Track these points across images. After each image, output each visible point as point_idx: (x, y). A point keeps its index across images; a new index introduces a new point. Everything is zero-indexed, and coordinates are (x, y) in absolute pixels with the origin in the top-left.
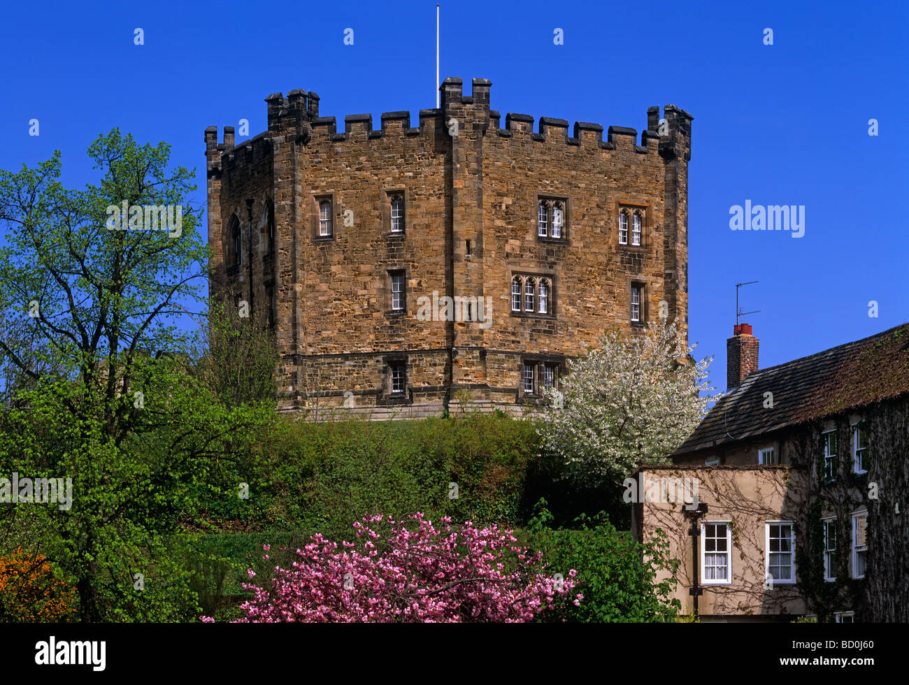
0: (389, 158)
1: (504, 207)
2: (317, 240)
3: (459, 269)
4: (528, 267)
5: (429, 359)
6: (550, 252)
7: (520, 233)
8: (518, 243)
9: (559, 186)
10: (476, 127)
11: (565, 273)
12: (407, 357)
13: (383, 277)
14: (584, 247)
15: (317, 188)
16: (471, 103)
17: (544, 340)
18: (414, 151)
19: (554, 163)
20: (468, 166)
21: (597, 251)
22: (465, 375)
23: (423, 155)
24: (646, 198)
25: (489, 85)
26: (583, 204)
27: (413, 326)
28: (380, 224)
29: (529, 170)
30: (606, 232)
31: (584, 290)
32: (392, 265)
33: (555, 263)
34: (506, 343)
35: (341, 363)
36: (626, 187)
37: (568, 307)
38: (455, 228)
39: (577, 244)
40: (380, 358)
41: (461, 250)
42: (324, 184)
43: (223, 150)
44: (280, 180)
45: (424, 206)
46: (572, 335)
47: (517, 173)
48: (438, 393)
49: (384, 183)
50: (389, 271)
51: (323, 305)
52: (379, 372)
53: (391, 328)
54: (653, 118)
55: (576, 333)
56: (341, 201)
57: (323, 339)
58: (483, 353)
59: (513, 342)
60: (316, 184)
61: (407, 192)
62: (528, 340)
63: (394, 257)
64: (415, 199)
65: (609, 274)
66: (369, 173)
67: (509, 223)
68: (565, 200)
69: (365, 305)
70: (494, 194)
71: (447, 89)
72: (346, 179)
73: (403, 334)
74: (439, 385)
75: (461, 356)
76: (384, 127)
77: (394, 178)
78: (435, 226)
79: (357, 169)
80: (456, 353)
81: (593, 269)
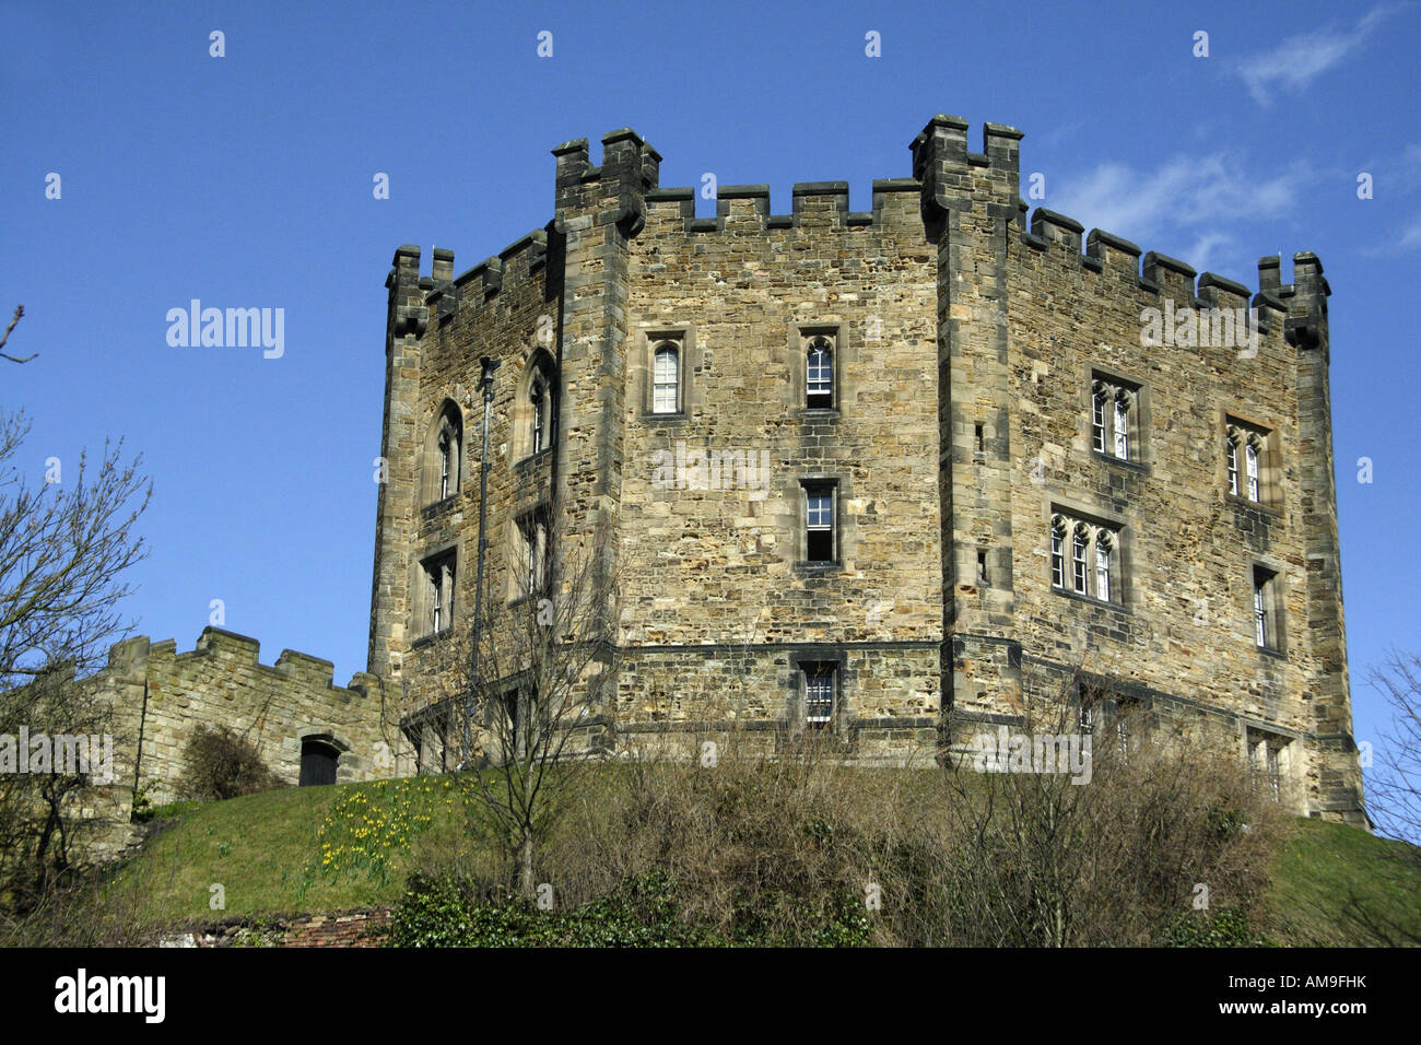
0: (807, 265)
1: (1034, 379)
2: (649, 417)
3: (962, 477)
4: (1079, 500)
5: (892, 661)
6: (1115, 481)
7: (1064, 433)
8: (1060, 451)
9: (1127, 359)
10: (992, 210)
11: (1144, 527)
12: (845, 656)
13: (790, 493)
14: (1174, 482)
15: (654, 317)
16: (985, 165)
17: (1110, 649)
18: (859, 254)
19: (1119, 315)
20: (978, 282)
21: (1193, 493)
22: (981, 695)
23: (880, 263)
24: (1270, 414)
25: (1017, 137)
26: (1168, 402)
27: (855, 592)
28: (787, 390)
29: (1077, 319)
30: (1206, 462)
31: (1175, 566)
32: (811, 470)
33: (1126, 504)
34: (1046, 646)
35: (696, 663)
36: (1236, 386)
37: (1150, 593)
38: (955, 395)
39: (1160, 475)
40: (785, 656)
41: (965, 440)
42: (669, 310)
43: (429, 288)
44: (577, 298)
45: (881, 358)
46: (1159, 649)
47: (1056, 319)
48: (917, 731)
49: (796, 312)
50: (805, 483)
51: (658, 546)
52: (781, 685)
53: (808, 594)
54: (1269, 273)
55: (1166, 647)
56: (704, 345)
57: (656, 615)
58: (1015, 651)
59: (1059, 645)
60: (652, 310)
61: (845, 331)
62: (1084, 646)
63: (815, 454)
64: (862, 345)
65: (1217, 542)
66: (764, 293)
67: (1045, 410)
68: (1135, 387)
69: (752, 548)
70: (1019, 349)
71: (939, 134)
72: (716, 303)
73: (833, 608)
74: (916, 717)
75: (969, 654)
76: (796, 209)
77: (818, 304)
78: (904, 396)
79: (740, 285)
80: (961, 646)
81: (1190, 528)
